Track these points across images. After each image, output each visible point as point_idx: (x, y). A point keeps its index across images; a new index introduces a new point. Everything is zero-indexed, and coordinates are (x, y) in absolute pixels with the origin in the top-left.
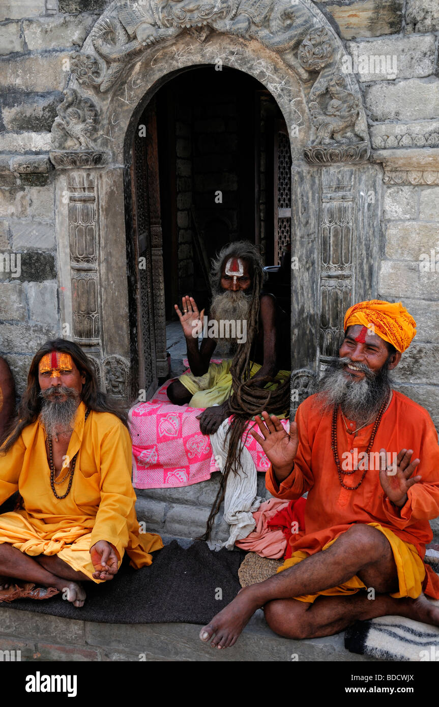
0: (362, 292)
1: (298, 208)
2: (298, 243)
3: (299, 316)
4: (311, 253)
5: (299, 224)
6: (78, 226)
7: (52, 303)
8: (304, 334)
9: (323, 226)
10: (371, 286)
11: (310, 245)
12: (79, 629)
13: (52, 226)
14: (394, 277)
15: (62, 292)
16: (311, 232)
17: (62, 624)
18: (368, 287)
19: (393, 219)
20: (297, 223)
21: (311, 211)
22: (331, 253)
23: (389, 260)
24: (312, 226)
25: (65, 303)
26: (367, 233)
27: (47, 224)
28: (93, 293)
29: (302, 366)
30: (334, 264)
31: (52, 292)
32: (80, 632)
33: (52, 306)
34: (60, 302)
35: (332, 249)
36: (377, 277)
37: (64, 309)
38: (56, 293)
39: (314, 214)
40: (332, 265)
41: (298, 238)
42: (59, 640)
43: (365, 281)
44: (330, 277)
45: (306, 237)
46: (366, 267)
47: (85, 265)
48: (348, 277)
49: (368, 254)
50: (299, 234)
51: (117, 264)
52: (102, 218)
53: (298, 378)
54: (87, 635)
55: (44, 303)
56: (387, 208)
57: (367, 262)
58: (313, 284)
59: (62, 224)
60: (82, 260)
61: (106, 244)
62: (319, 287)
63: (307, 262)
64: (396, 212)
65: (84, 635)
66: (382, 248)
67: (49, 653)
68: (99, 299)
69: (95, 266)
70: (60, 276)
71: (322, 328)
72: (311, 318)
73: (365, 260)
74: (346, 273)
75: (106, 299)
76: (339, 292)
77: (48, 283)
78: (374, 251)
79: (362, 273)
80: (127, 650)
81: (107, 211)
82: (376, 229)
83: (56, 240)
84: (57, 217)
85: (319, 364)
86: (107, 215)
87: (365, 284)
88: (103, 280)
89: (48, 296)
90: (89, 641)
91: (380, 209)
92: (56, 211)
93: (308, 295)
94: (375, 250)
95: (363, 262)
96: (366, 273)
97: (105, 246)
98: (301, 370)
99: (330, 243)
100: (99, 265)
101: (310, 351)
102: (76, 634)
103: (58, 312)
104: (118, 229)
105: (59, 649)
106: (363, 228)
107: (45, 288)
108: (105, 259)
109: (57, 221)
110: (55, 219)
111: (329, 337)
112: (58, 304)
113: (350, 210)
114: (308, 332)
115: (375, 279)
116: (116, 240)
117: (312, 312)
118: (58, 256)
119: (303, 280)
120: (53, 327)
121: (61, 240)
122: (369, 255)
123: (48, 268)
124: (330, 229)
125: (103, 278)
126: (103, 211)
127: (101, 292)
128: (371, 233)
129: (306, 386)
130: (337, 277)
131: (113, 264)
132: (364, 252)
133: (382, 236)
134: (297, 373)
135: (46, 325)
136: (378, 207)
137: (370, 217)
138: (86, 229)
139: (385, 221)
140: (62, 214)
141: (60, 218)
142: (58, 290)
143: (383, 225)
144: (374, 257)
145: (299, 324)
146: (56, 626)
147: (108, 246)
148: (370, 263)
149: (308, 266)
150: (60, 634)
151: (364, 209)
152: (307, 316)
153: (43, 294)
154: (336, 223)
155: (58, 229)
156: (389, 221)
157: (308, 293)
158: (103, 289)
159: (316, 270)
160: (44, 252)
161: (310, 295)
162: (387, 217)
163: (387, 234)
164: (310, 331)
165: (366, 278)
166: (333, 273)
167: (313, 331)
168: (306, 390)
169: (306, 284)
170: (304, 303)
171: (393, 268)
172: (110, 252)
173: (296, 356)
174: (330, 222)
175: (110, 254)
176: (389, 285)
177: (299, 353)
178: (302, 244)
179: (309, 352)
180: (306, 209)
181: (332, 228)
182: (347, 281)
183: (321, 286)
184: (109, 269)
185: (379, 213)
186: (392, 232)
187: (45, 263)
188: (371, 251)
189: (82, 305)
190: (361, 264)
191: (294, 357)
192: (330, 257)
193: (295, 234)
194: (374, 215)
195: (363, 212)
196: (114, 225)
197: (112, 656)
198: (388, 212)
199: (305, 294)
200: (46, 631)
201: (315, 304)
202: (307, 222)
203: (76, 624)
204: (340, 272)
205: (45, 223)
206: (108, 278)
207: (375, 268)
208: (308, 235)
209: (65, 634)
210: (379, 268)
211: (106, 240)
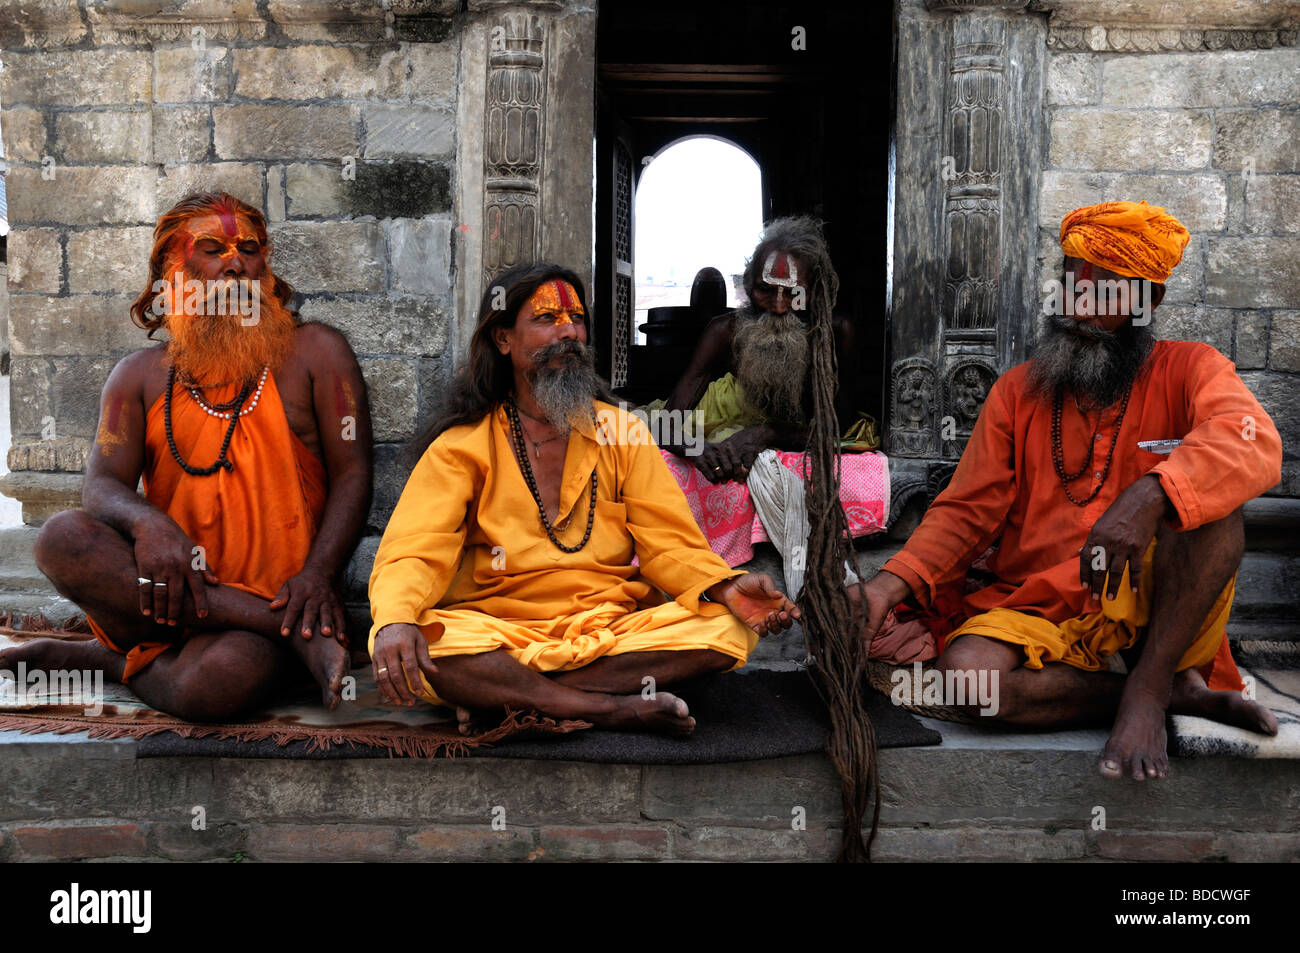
0: (1013, 222)
1: (909, 83)
2: (908, 142)
3: (908, 265)
4: (929, 159)
5: (910, 111)
6: (509, 109)
7: (439, 256)
8: (916, 296)
9: (955, 110)
10: (1027, 212)
11: (929, 144)
12: (629, 790)
13: (450, 113)
14: (1063, 198)
15: (463, 235)
16: (929, 123)
17: (593, 784)
18: (1022, 214)
19: (1061, 103)
20: (906, 109)
21: (931, 89)
22: (972, 153)
23: (1055, 169)
24: (933, 113)
25: (467, 254)
26: (1022, 126)
27: (441, 110)
28: (529, 231)
29: (910, 353)
30: (974, 171)
31: (442, 234)
32: (631, 796)
33: (438, 263)
34: (457, 254)
35: (972, 146)
36: (1037, 197)
37: (463, 266)
38: (449, 237)
39: (935, 94)
40: (972, 174)
41: (908, 133)
42: (583, 817)
43: (1018, 204)
44: (968, 193)
45: (921, 132)
46: (1019, 182)
47: (519, 180)
48: (995, 195)
49: (1022, 160)
50: (909, 126)
51: (574, 181)
52: (551, 99)
53: (903, 373)
54: (646, 800)
55: (423, 257)
56: (1053, 87)
57: (1021, 173)
58: (933, 209)
59: (470, 110)
60: (514, 170)
61: (555, 145)
62: (944, 214)
63: (922, 174)
64: (1067, 93)
65: (639, 801)
66: (1044, 150)
67: (564, 845)
68: (539, 245)
69: (535, 183)
70: (460, 205)
71: (952, 282)
72: (927, 267)
73: (1018, 171)
74: (993, 187)
75: (551, 246)
76: (983, 219)
77: (435, 220)
78: (1032, 155)
79: (1014, 191)
80: (727, 818)
81: (562, 87)
82: (1036, 120)
83: (456, 141)
84: (461, 98)
85: (944, 345)
86: (560, 94)
87: (1018, 210)
88: (546, 210)
89: (431, 244)
90: (650, 811)
91: (1041, 87)
92: (461, 86)
93: (923, 230)
94: (1035, 153)
95: (1014, 173)
96: (1020, 190)
97: (554, 150)
98: (910, 359)
99: (969, 137)
100: (541, 183)
101: (925, 325)
102: (622, 800)
103: (452, 273)
104: (581, 120)
105: (586, 834)
106: (1015, 118)
107: (427, 228)
108: (552, 172)
109: (461, 104)
110: (457, 101)
111: (966, 294)
112: (453, 258)
113: (1000, 85)
114: (922, 292)
115: (1034, 201)
116: (575, 140)
117: (929, 257)
118: (458, 168)
119: (915, 203)
120: (439, 301)
121: (465, 140)
122: (1025, 162)
123: (435, 192)
124: (969, 114)
125: (548, 206)
126: (553, 87)
127: (541, 232)
128: (1027, 126)
129: (917, 386)
130: (980, 194)
131: (567, 182)
132: (1017, 157)
133: (1045, 131)
134: (905, 364)
135: (424, 298)
136: (1038, 85)
137: (1025, 101)
138: (524, 114)
139: (1051, 108)
140: (471, 93)
141: (468, 99)
142: (453, 231)
143: (1047, 114)
144: (1032, 164)
145: (907, 280)
146: (580, 791)
147: (560, 148)
148: (1026, 175)
149: (923, 180)
150: (586, 805)
151: (1016, 87)
152: (921, 266)
153: (421, 240)
154: (979, 105)
155: (462, 119)
156: (1055, 107)
157: (923, 225)
158: (545, 228)
159: (938, 187)
160: (429, 162)
161: (927, 229)
162: (1053, 100)
163: (1052, 128)
164: (926, 289)
165: (1020, 199)
166: (972, 186)
167: (932, 291)
168: (918, 393)
169: (921, 210)
170: (916, 243)
171: (1062, 182)
172: (563, 161)
173: (901, 336)
174: (970, 102)
175: (562, 164)
176: (1055, 211)
177: (905, 331)
178: (915, 144)
179: (922, 325)
180: (922, 85)
181: (973, 112)
182: (992, 203)
183: (948, 212)
184: (558, 191)
185: (1041, 95)
186: (1061, 126)
187: (429, 182)
188: (1028, 156)
189: (508, 252)
190: (1012, 177)
191: (896, 337)
192: (968, 160)
193: (904, 127)
194: (1033, 98)
195: (1015, 93)
196: (573, 113)
197: (698, 835)
198: (1055, 93)
199: (919, 228)
200: (559, 802)
201: (937, 243)
202: (924, 108)
203: (622, 779)
204: (984, 186)
205: (436, 108)
206: (556, 208)
207: (1035, 183)
208: (925, 129)
209: (596, 804)
210: (1041, 183)
211: (556, 138)
